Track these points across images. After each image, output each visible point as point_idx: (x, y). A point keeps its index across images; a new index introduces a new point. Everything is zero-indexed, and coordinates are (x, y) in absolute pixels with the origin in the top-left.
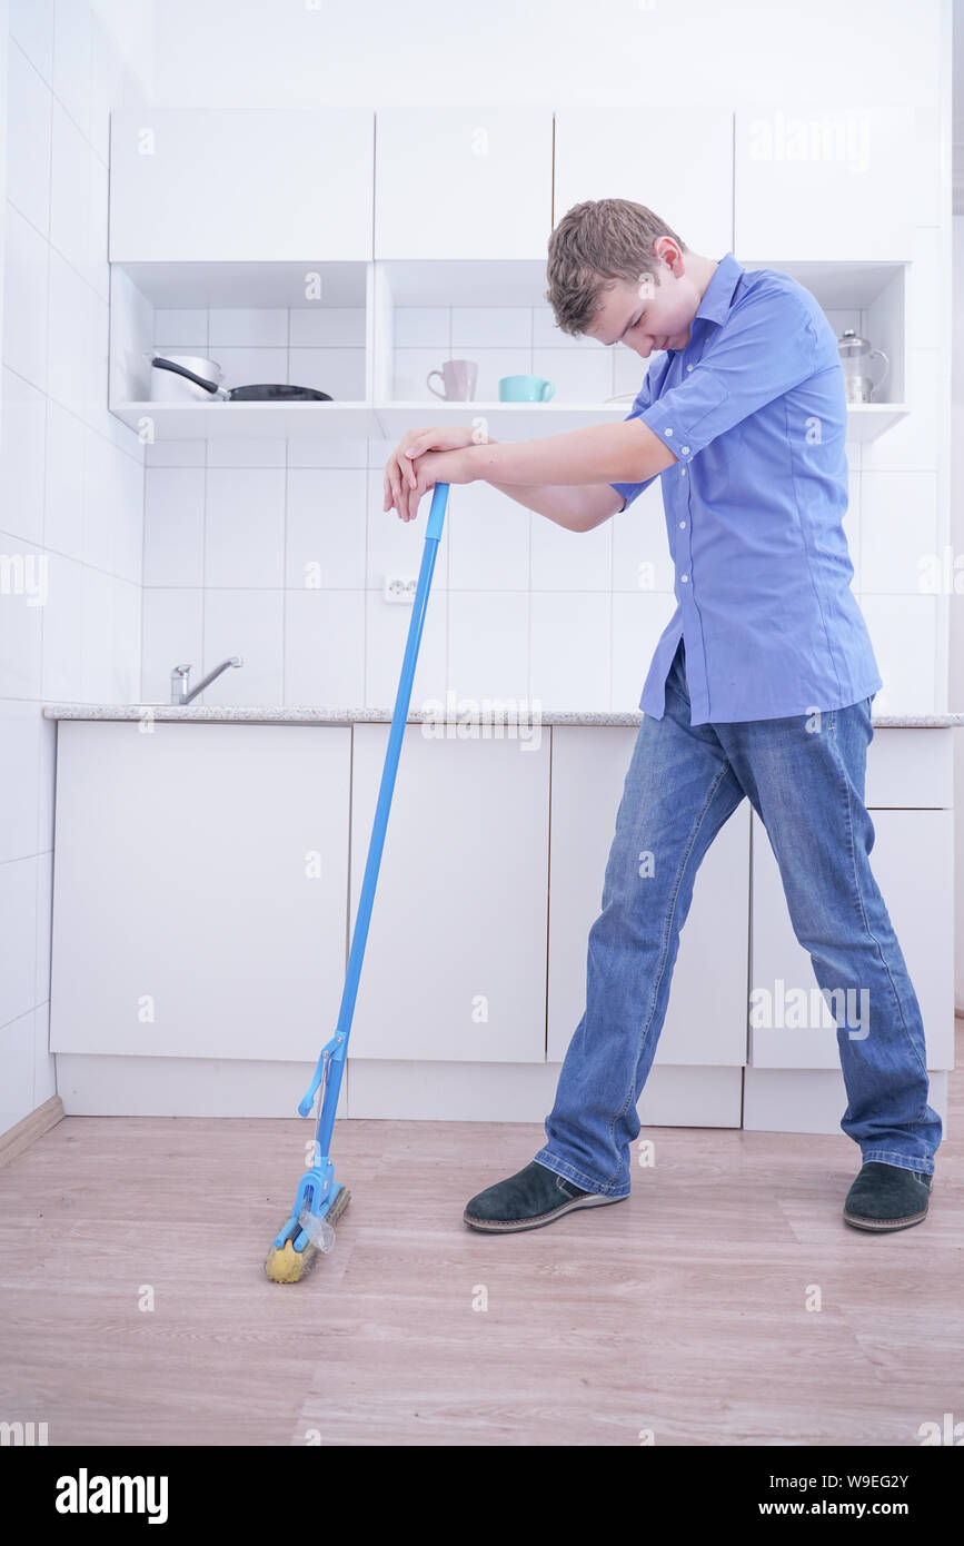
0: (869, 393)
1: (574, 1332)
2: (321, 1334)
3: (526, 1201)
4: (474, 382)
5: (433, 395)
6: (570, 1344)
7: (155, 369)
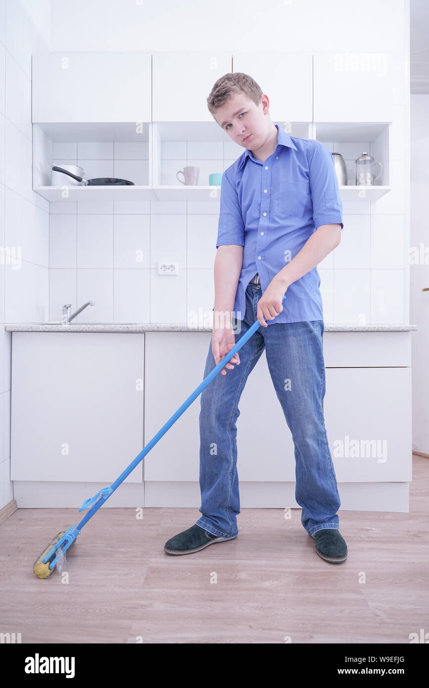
0: (374, 180)
1: (246, 604)
2: (135, 608)
3: (191, 542)
4: (198, 176)
5: (179, 182)
6: (243, 610)
7: (53, 171)
